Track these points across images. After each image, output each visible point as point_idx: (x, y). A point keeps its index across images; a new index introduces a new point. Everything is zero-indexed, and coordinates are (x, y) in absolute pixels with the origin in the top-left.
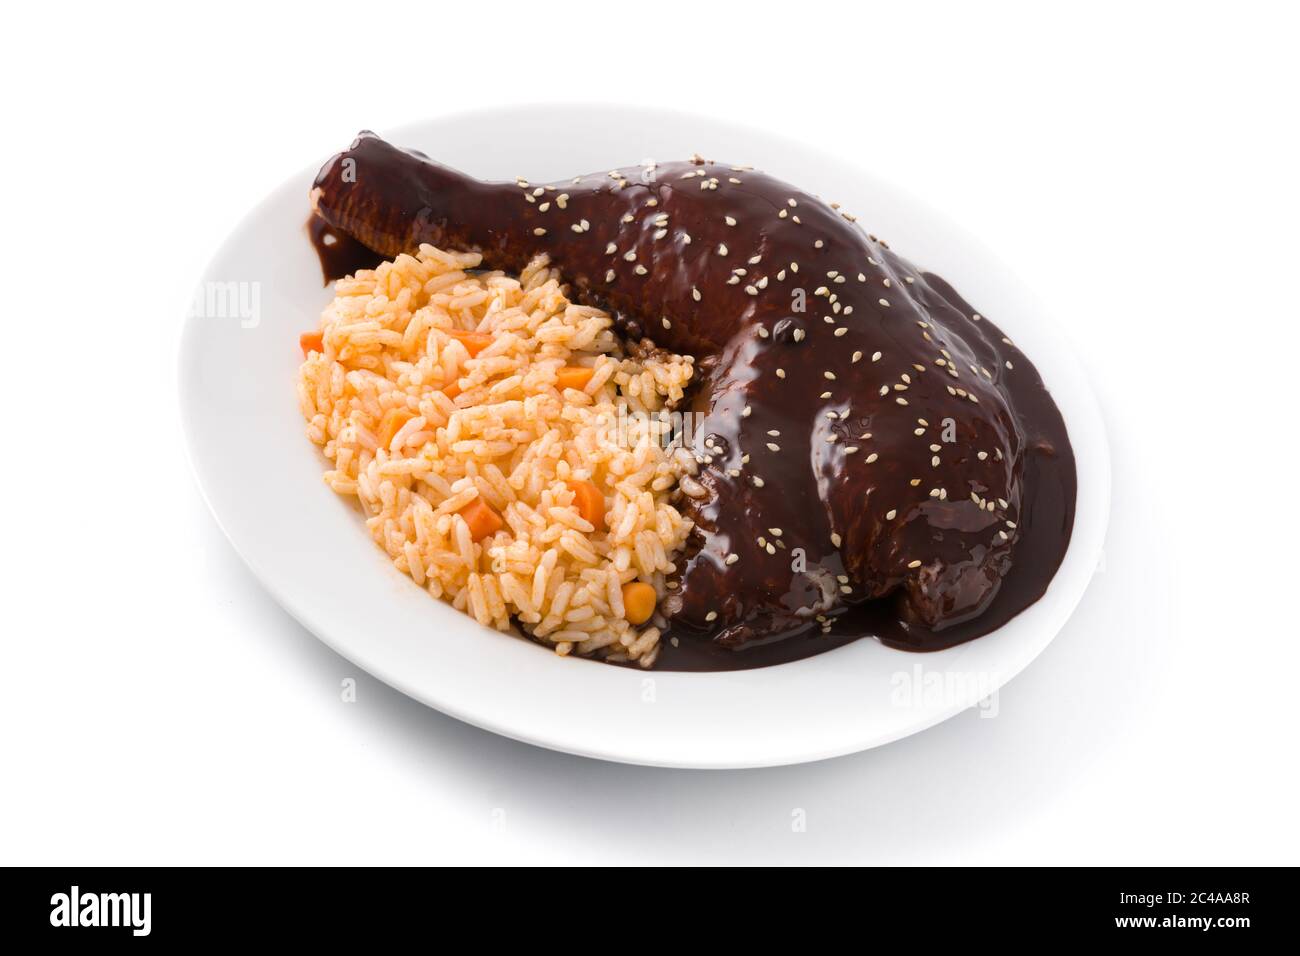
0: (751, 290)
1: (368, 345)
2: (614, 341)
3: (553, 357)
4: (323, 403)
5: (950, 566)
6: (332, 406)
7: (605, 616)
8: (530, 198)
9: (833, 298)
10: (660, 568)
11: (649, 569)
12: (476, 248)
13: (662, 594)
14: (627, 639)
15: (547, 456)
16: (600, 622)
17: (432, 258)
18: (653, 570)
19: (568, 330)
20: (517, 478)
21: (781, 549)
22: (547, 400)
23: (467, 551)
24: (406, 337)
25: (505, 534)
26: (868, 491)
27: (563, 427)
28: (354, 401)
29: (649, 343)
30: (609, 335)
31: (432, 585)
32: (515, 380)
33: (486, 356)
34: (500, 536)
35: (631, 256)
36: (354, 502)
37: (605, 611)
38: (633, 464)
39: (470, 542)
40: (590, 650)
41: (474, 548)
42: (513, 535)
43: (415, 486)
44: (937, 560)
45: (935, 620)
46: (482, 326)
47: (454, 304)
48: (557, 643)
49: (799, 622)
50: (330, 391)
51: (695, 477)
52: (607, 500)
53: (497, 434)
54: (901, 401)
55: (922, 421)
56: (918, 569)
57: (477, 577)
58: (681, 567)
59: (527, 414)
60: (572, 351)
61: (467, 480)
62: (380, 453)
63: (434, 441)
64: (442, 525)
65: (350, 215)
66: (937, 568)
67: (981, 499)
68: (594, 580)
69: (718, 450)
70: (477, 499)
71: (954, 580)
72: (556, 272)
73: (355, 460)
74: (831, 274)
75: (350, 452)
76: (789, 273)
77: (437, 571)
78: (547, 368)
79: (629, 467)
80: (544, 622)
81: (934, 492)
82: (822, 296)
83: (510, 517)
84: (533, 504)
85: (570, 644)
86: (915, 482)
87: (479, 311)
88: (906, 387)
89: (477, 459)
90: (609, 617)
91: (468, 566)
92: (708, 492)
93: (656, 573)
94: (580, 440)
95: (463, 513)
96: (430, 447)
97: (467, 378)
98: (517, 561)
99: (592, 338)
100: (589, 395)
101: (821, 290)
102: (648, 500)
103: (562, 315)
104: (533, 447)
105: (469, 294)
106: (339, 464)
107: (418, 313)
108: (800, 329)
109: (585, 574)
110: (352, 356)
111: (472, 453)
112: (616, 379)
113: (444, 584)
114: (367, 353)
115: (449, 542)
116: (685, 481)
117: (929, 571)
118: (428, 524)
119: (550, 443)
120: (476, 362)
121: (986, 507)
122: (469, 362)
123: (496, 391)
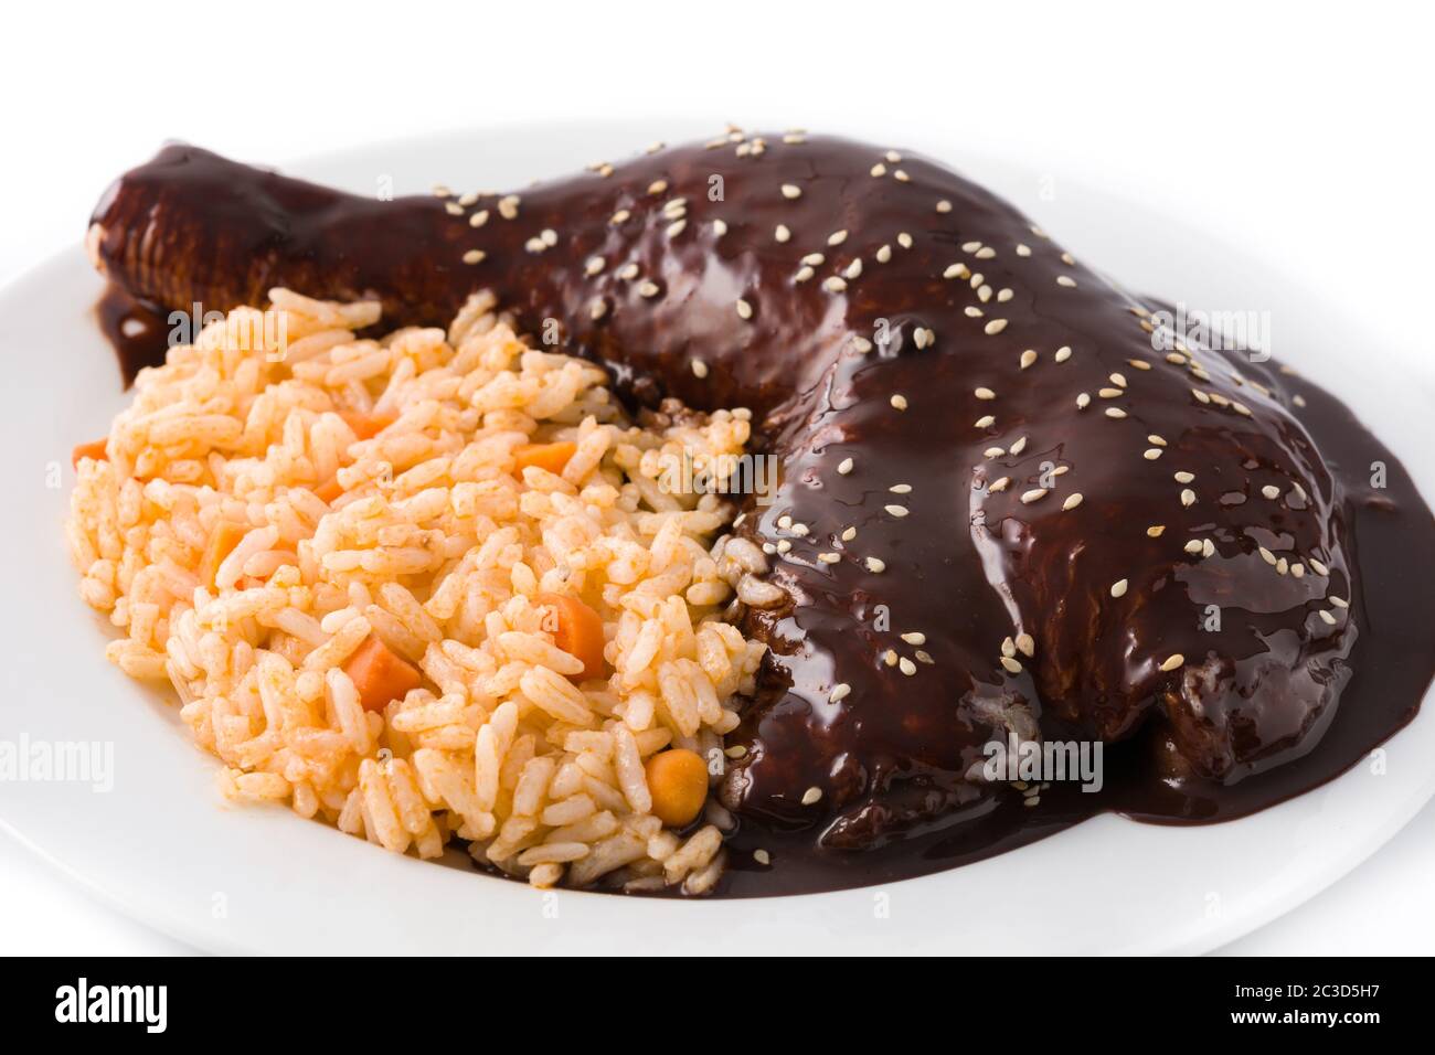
1: (180, 443)
2: (610, 403)
3: (503, 430)
4: (106, 540)
5: (1238, 665)
6: (123, 543)
7: (616, 813)
8: (453, 209)
9: (976, 279)
10: (710, 721)
11: (688, 723)
12: (369, 294)
13: (718, 768)
14: (659, 847)
15: (496, 567)
16: (606, 822)
17: (292, 312)
18: (696, 725)
19: (527, 383)
20: (444, 596)
21: (926, 664)
22: (495, 489)
23: (353, 724)
24: (250, 426)
25: (422, 691)
26: (1073, 555)
27: (524, 526)
28: (159, 526)
29: (672, 404)
30: (601, 394)
31: (299, 798)
32: (439, 464)
33: (388, 437)
34: (412, 695)
35: (629, 271)
36: (163, 690)
37: (617, 804)
38: (649, 562)
39: (359, 708)
40: (594, 874)
41: (367, 719)
42: (437, 692)
43: (265, 639)
44: (1211, 654)
45: (1226, 765)
46: (383, 404)
47: (332, 377)
48: (529, 869)
49: (976, 794)
50: (117, 518)
51: (762, 576)
52: (607, 627)
53: (403, 537)
54: (1114, 412)
55: (1154, 439)
56: (1179, 672)
57: (375, 764)
58: (750, 720)
59: (456, 503)
60: (537, 420)
61: (350, 611)
62: (200, 594)
63: (295, 563)
64: (306, 685)
65: (151, 263)
66: (1215, 669)
67: (1278, 558)
68: (590, 750)
69: (801, 530)
70: (369, 638)
71: (1249, 690)
72: (505, 316)
73: (161, 620)
74: (969, 247)
75: (155, 608)
76: (897, 251)
77: (302, 767)
78: (499, 443)
79: (641, 568)
80: (503, 832)
81: (1193, 546)
82: (957, 279)
83: (431, 663)
84: (473, 640)
85: (552, 866)
86: (1155, 531)
87: (375, 385)
88: (1120, 392)
89: (370, 579)
90: (624, 813)
91: (358, 749)
92: (787, 594)
93: (704, 731)
94: (553, 539)
95: (346, 665)
96: (285, 572)
97: (351, 470)
98: (444, 726)
99: (571, 397)
100: (571, 483)
101: (955, 270)
102: (675, 610)
103: (516, 368)
104: (470, 556)
105: (357, 358)
106: (135, 631)
107: (271, 389)
108: (925, 328)
109: (573, 741)
110: (157, 464)
111: (359, 569)
112: (616, 459)
113: (319, 789)
114: (183, 457)
115: (321, 712)
116: (746, 586)
117: (1201, 674)
118: (281, 687)
119: (498, 544)
120: (369, 446)
121: (1289, 569)
122: (356, 448)
123: (405, 483)
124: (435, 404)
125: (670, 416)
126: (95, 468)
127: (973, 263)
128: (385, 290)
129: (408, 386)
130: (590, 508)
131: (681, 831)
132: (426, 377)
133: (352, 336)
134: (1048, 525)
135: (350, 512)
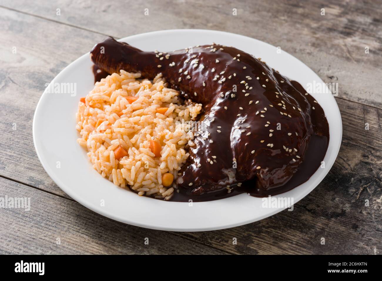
0: (220, 82)
1: (98, 100)
2: (178, 100)
3: (156, 104)
4: (82, 118)
5: (272, 169)
6: (84, 119)
7: (155, 183)
8: (157, 56)
9: (246, 84)
10: (175, 168)
11: (171, 169)
12: (139, 72)
13: (176, 177)
14: (161, 191)
15: (145, 133)
16: (153, 185)
17: (124, 74)
19: (161, 96)
20: (133, 140)
21: (215, 162)
22: (150, 117)
23: (112, 162)
24: (111, 98)
25: (126, 157)
26: (246, 144)
27: (153, 124)
28: (90, 117)
29: (189, 100)
30: (176, 98)
31: (103, 173)
32: (142, 111)
33: (135, 103)
34: (124, 157)
35: (186, 73)
36: (86, 149)
39: (114, 159)
40: (150, 194)
41: (116, 161)
42: (128, 157)
43: (103, 143)
44: (266, 167)
45: (267, 187)
47: (129, 88)
48: (139, 192)
49: (221, 187)
50: (84, 114)
51: (193, 140)
52: (162, 147)
53: (130, 126)
55: (268, 122)
56: (260, 170)
57: (115, 170)
58: (183, 168)
59: (141, 120)
60: (163, 102)
61: (117, 140)
62: (94, 132)
63: (110, 129)
64: (106, 153)
65: (100, 62)
66: (267, 169)
67: (287, 148)
68: (153, 172)
70: (119, 146)
71: (273, 174)
72: (163, 79)
73: (88, 135)
74: (247, 77)
75: (87, 133)
76: (233, 76)
77: (104, 168)
78: (154, 107)
79: (171, 137)
80: (135, 185)
81: (269, 145)
82: (243, 84)
83: (129, 151)
84: (138, 148)
85: (143, 192)
86: (262, 141)
87: (136, 91)
88: (265, 112)
89: (122, 134)
90: (157, 184)
91: (113, 167)
92: (196, 145)
93: (174, 170)
95: (114, 150)
96: (108, 131)
97: (126, 110)
98: (127, 165)
99: (170, 98)
100: (165, 116)
101: (243, 82)
102: (173, 146)
103: (161, 91)
104: (141, 131)
105: (134, 85)
106: (83, 136)
107: (116, 90)
108: (234, 94)
110: (93, 104)
111: (120, 132)
112: (176, 111)
113: (106, 172)
114: (98, 103)
115: (108, 159)
116: (189, 142)
117: (264, 170)
118: (102, 153)
119: (147, 129)
120: (130, 105)
121: (288, 150)
122: (128, 105)
123: (134, 114)
124: (145, 97)
125: (189, 103)
126: (82, 104)
127: (247, 80)
128: (142, 71)
129: (142, 92)
130: (167, 122)
132: (145, 90)
133: (135, 80)
134: (244, 137)
135: (123, 118)
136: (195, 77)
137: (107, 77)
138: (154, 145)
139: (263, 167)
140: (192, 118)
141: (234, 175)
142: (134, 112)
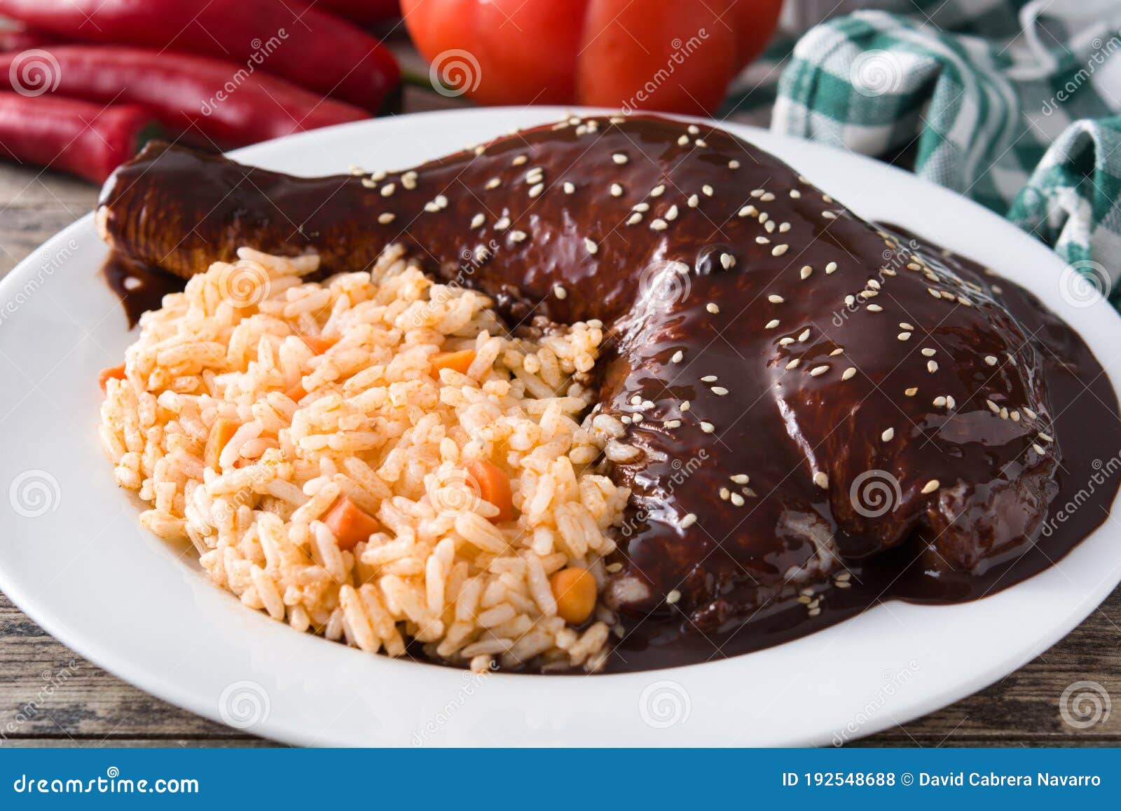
0: (658, 224)
1: (181, 363)
2: (497, 320)
3: (421, 343)
4: (131, 438)
5: (978, 486)
6: (145, 440)
7: (532, 616)
8: (367, 183)
9: (763, 216)
10: (594, 546)
11: (579, 549)
12: (310, 249)
13: (602, 580)
14: (564, 640)
15: (427, 442)
16: (524, 623)
18: (585, 550)
20: (390, 466)
21: (751, 497)
22: (419, 386)
23: (332, 561)
24: (230, 347)
25: (381, 535)
26: (852, 413)
27: (444, 412)
28: (171, 425)
29: (541, 320)
30: (490, 315)
31: (295, 617)
32: (376, 371)
33: (337, 351)
34: (374, 538)
35: (503, 223)
36: (186, 547)
37: (531, 609)
38: (540, 433)
39: (336, 549)
40: (518, 660)
41: (343, 556)
42: (392, 534)
43: (259, 503)
44: (959, 480)
45: (973, 559)
46: (327, 331)
47: (289, 310)
48: (470, 659)
49: (789, 592)
50: (139, 420)
51: (625, 439)
52: (513, 482)
53: (357, 423)
54: (873, 307)
55: (903, 325)
56: (936, 493)
57: (351, 589)
58: (623, 544)
59: (393, 398)
60: (445, 335)
61: (323, 478)
62: (208, 473)
63: (277, 446)
64: (296, 534)
65: (147, 235)
66: (962, 489)
67: (1001, 408)
68: (509, 571)
69: (648, 405)
70: (339, 497)
71: (987, 504)
72: (413, 261)
73: (179, 494)
74: (755, 193)
75: (173, 485)
76: (702, 197)
77: (297, 594)
78: (418, 353)
79: (535, 438)
80: (449, 634)
81: (939, 401)
82: (748, 217)
83: (385, 514)
84: (416, 495)
85: (488, 658)
86: (911, 392)
87: (322, 315)
89: (336, 455)
90: (537, 616)
91: (338, 579)
92: (642, 452)
93: (590, 554)
94: (468, 419)
95: (323, 518)
96: (270, 454)
97: (312, 377)
98: (401, 558)
99: (469, 317)
100: (474, 379)
103: (426, 298)
104: (406, 436)
105: (306, 296)
106: (159, 503)
107: (244, 321)
108: (729, 254)
109: (495, 564)
110: (164, 380)
111: (327, 448)
112: (505, 361)
113: (309, 609)
114: (183, 374)
115: (308, 553)
116: (611, 448)
117: (952, 493)
118: (278, 536)
119: (426, 426)
120: (324, 359)
121: (1009, 417)
122: (314, 361)
123: (352, 385)
124: (369, 327)
125: (542, 329)
126: (120, 385)
127: (760, 205)
128: (321, 247)
129: (347, 313)
130: (491, 397)
131: (579, 627)
132: (358, 307)
133: (300, 281)
134: (831, 391)
135: (316, 408)
136: (542, 233)
137: (190, 286)
138: (482, 471)
139: (947, 483)
140: (578, 376)
141: (829, 539)
142: (348, 382)
